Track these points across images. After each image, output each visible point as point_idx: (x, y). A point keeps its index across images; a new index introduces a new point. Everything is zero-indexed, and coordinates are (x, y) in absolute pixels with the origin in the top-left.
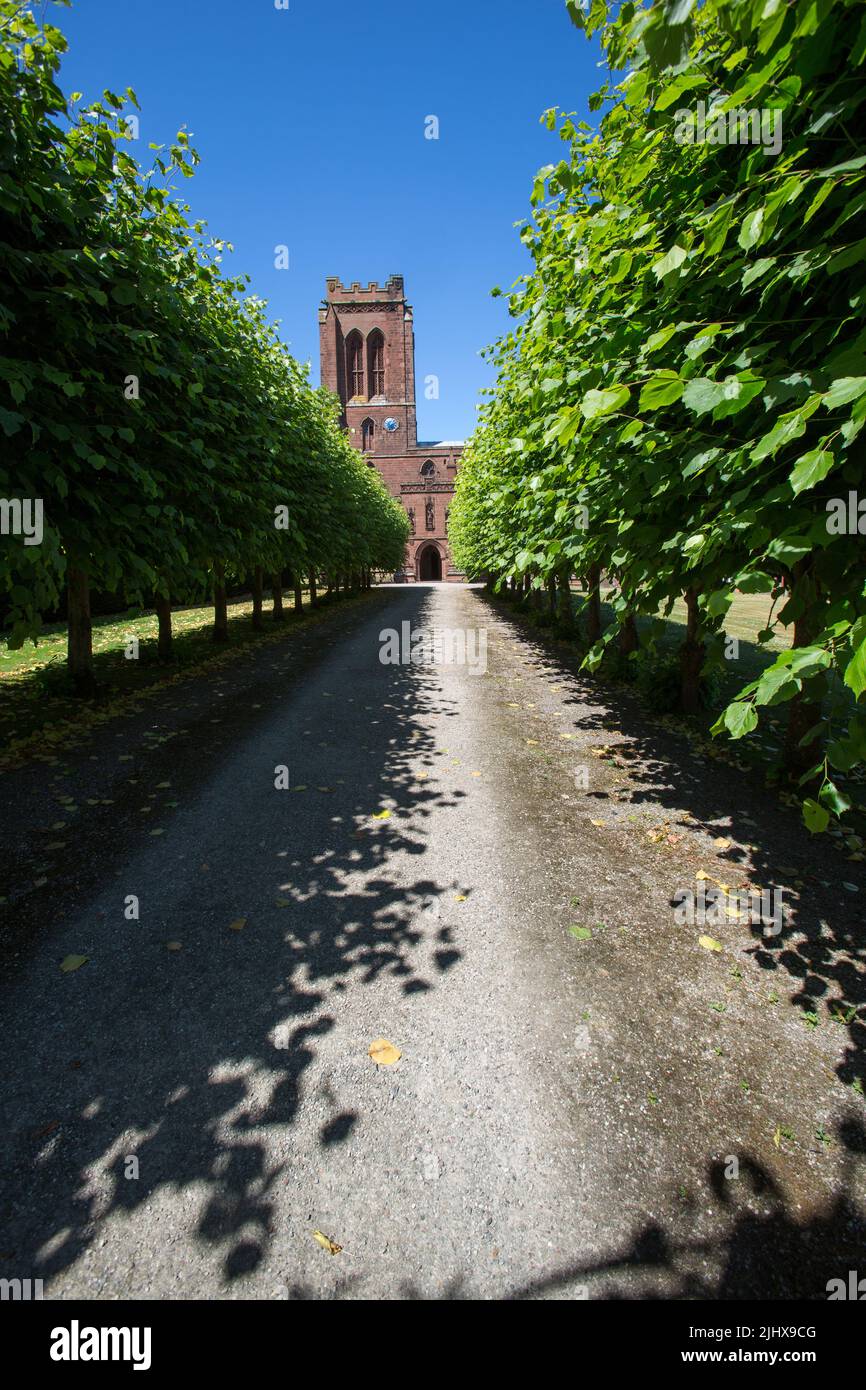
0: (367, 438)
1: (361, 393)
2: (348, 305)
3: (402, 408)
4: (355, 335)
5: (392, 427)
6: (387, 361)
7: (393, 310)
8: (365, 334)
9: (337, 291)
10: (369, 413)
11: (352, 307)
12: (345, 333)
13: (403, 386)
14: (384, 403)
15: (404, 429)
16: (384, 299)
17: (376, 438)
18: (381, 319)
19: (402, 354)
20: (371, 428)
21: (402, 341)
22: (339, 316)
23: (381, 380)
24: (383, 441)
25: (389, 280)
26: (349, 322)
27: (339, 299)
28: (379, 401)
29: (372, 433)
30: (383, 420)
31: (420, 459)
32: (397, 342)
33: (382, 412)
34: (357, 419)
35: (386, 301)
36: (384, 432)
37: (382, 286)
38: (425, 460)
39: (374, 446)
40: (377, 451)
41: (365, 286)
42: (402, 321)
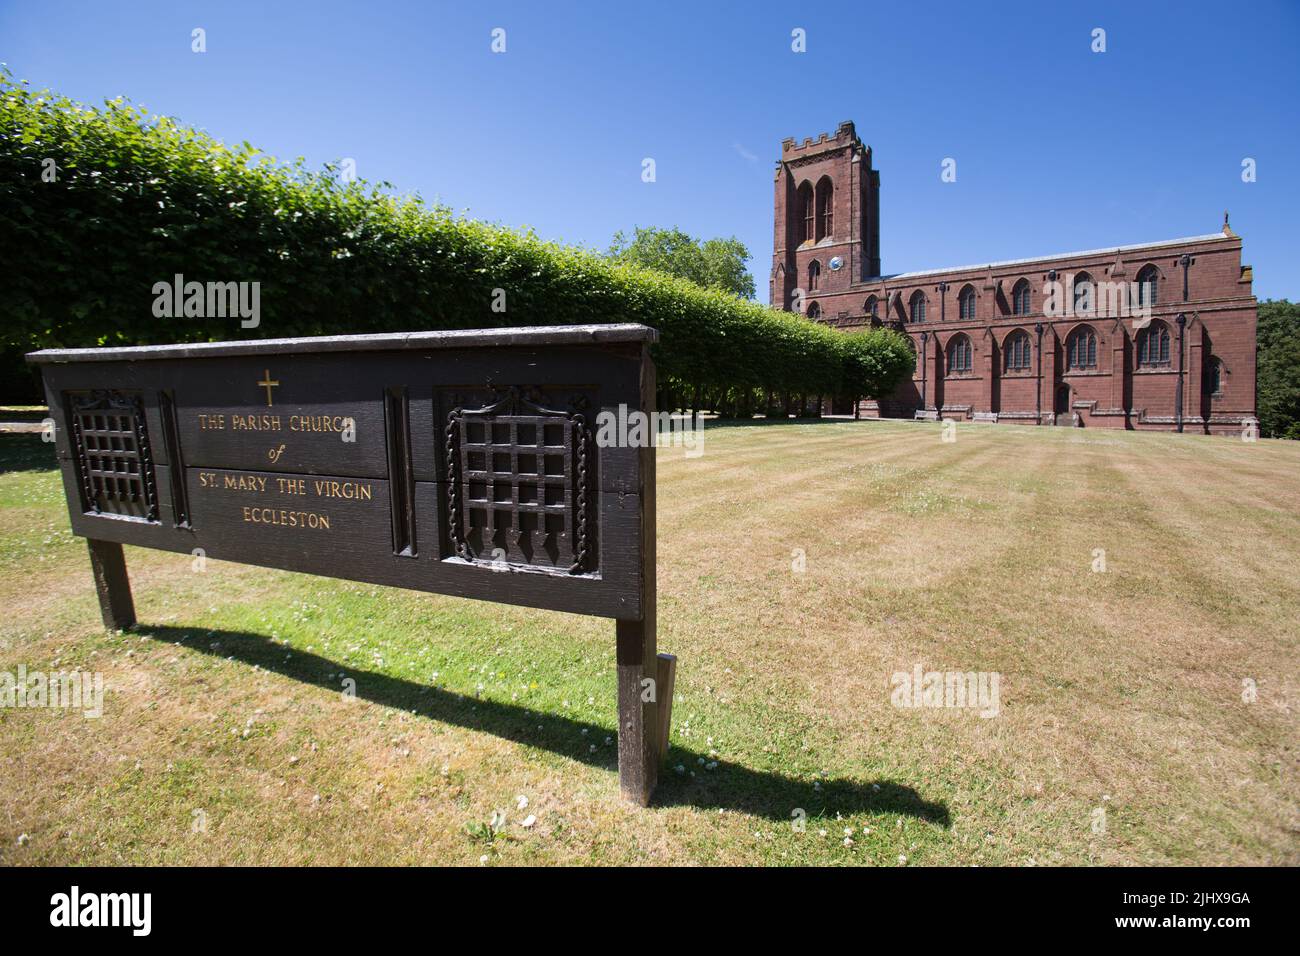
0: (814, 278)
1: (810, 238)
2: (800, 160)
3: (847, 247)
4: (806, 184)
5: (836, 266)
6: (834, 204)
7: (841, 155)
8: (814, 182)
9: (791, 149)
10: (816, 255)
11: (805, 160)
12: (798, 184)
13: (848, 225)
14: (830, 243)
15: (848, 266)
16: (833, 147)
17: (822, 278)
18: (829, 165)
19: (849, 195)
20: (818, 269)
21: (849, 182)
22: (792, 171)
23: (830, 222)
24: (828, 280)
25: (837, 129)
26: (800, 175)
27: (792, 156)
28: (826, 242)
29: (818, 274)
30: (829, 260)
31: (864, 295)
32: (844, 185)
33: (827, 253)
34: (804, 263)
35: (834, 148)
36: (829, 272)
37: (832, 136)
38: (867, 295)
39: (820, 286)
40: (822, 290)
41: (816, 139)
42: (849, 164)
